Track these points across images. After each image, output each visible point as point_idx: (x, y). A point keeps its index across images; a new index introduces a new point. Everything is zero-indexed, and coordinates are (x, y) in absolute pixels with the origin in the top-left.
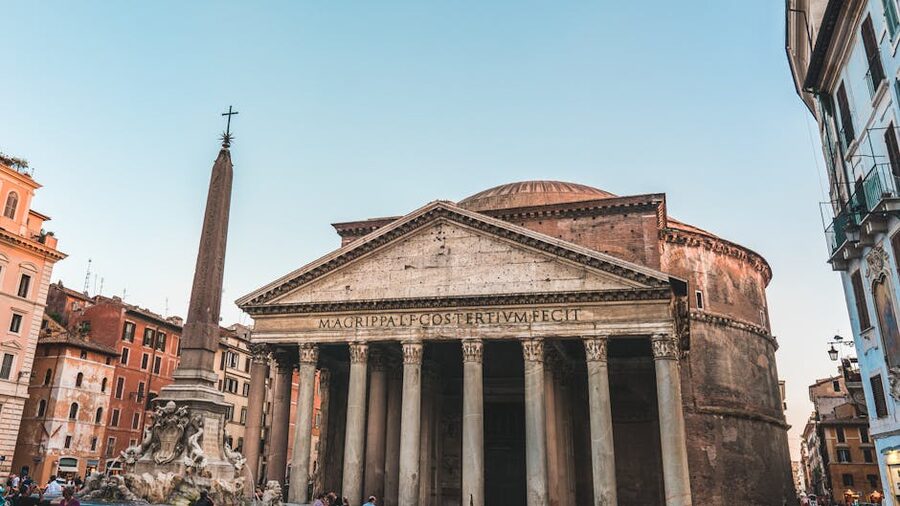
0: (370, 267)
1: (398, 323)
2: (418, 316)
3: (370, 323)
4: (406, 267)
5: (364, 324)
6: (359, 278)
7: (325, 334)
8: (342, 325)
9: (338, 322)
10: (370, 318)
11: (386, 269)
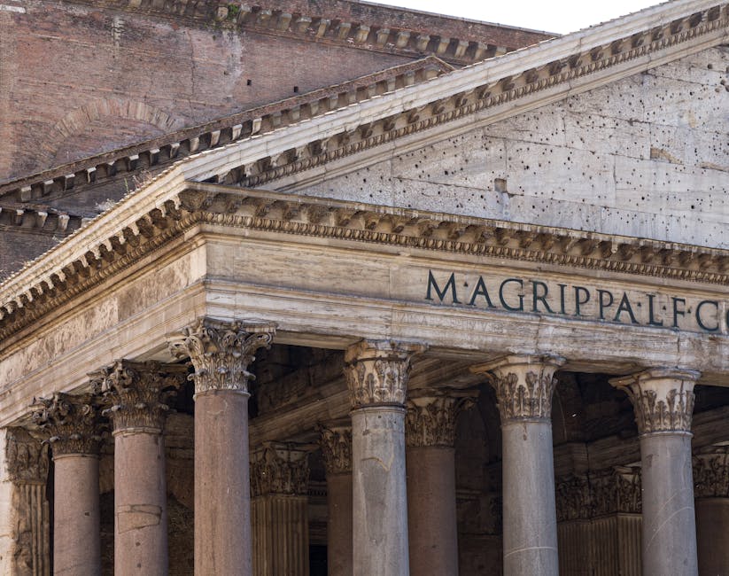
0: (557, 131)
1: (642, 314)
2: (692, 301)
3: (570, 307)
4: (655, 155)
5: (555, 305)
6: (531, 160)
7: (446, 322)
8: (495, 300)
9: (481, 289)
10: (569, 291)
11: (603, 149)
